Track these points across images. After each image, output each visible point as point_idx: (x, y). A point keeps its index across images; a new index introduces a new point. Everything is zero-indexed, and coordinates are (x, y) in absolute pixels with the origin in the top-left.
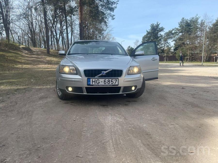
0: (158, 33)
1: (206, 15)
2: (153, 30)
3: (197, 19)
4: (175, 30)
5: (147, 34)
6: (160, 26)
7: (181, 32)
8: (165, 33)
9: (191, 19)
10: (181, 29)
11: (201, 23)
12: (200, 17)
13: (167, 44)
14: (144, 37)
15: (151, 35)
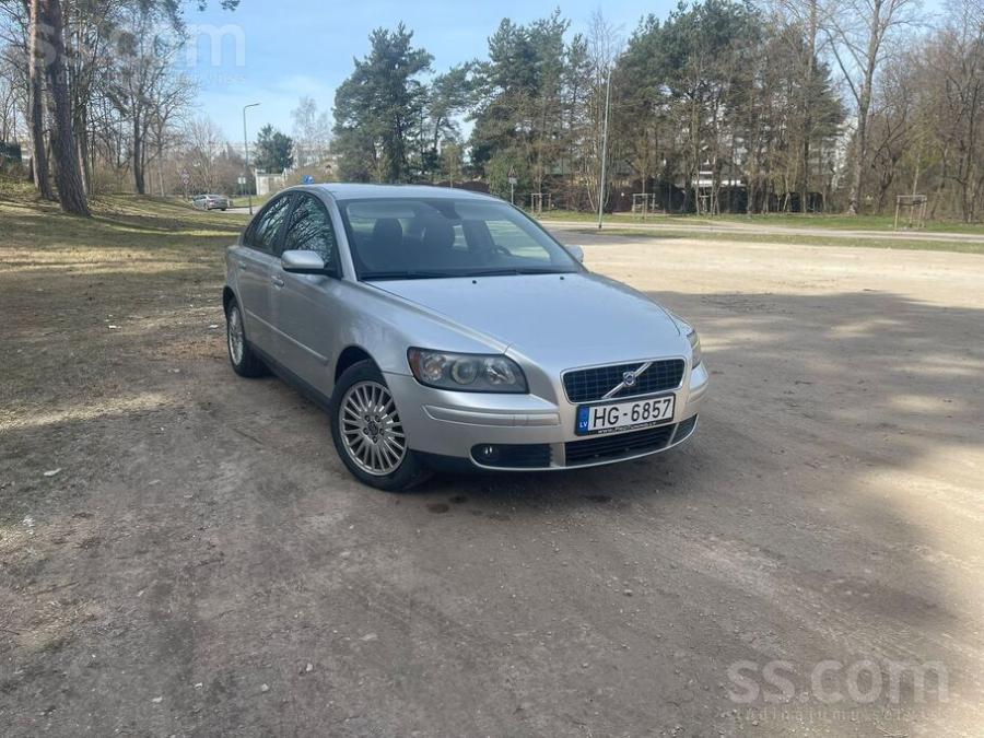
0: (405, 75)
1: (598, 21)
2: (382, 58)
3: (559, 29)
4: (476, 69)
5: (357, 78)
6: (414, 45)
7: (502, 83)
8: (436, 80)
9: (536, 27)
10: (501, 67)
11: (575, 51)
12: (568, 25)
13: (446, 129)
14: (341, 88)
15: (377, 83)
